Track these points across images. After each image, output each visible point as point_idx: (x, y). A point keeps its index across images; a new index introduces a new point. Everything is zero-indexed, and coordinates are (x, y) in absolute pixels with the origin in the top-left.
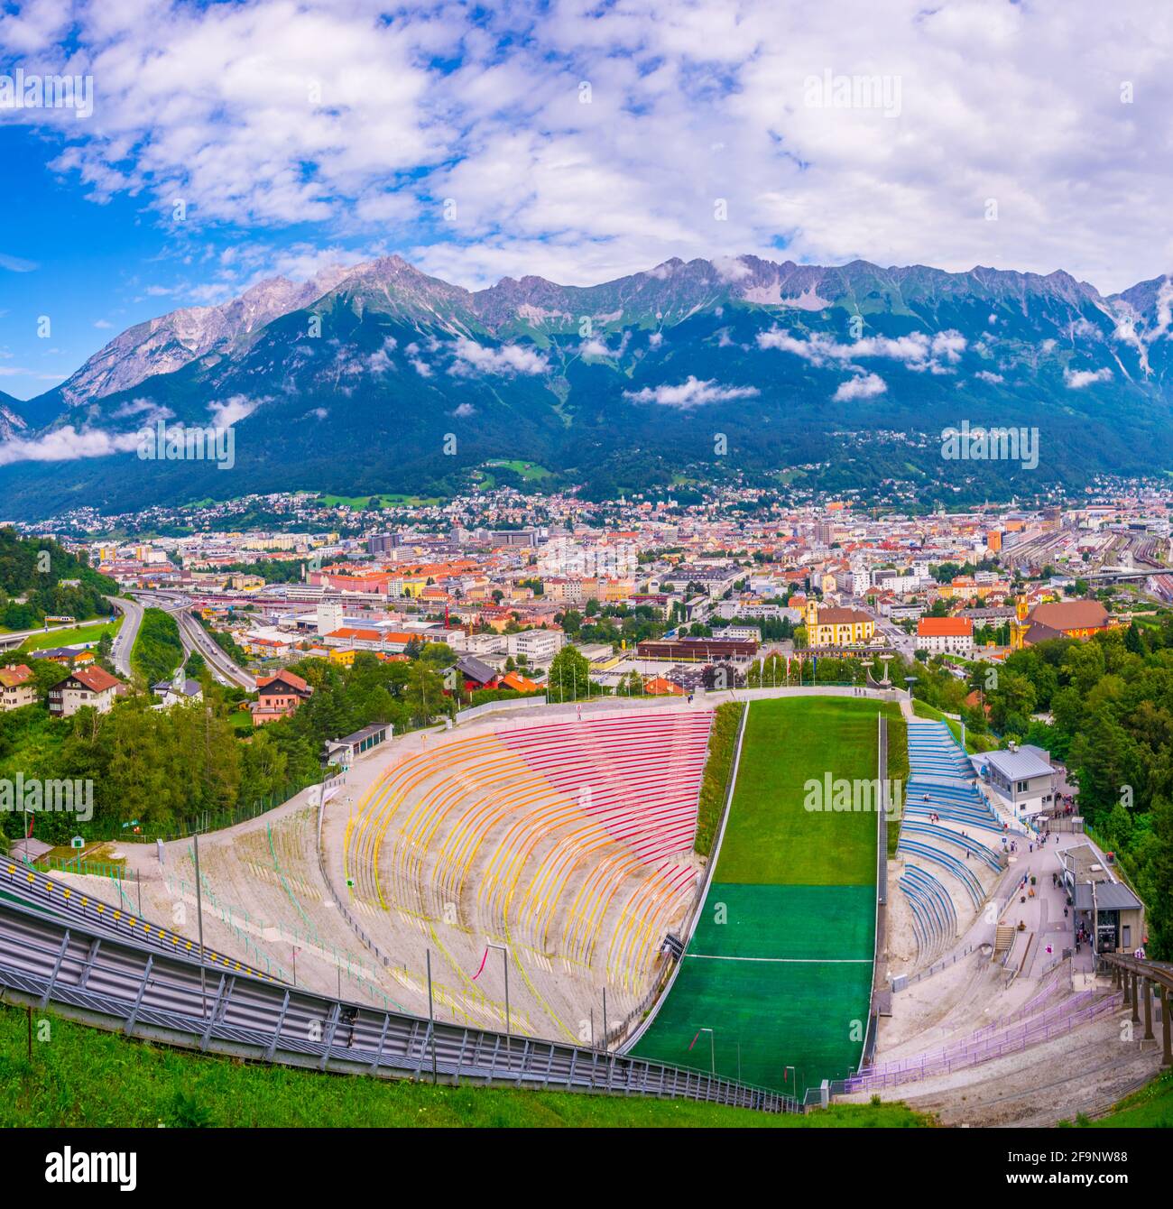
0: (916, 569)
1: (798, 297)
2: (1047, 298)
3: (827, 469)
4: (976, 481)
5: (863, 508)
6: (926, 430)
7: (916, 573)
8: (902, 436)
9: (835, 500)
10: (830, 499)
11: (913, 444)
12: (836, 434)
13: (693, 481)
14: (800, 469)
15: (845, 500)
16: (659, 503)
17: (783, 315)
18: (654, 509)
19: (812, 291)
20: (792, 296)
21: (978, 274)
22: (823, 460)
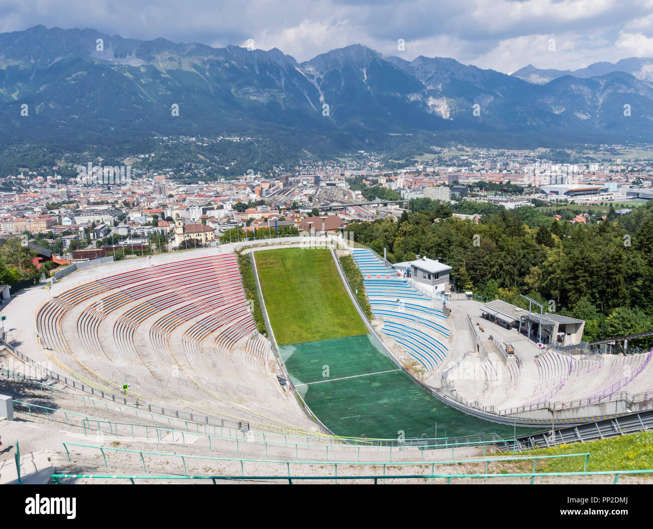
0: (225, 206)
1: (125, 57)
2: (269, 63)
3: (153, 157)
4: (237, 164)
5: (177, 178)
6: (208, 136)
7: (225, 207)
8: (194, 139)
9: (159, 174)
10: (156, 174)
11: (201, 144)
12: (155, 138)
13: (70, 164)
14: (137, 157)
15: (165, 174)
16: (48, 177)
17: (117, 68)
18: (46, 180)
19: (134, 54)
20: (121, 56)
21: (230, 49)
22: (150, 152)
